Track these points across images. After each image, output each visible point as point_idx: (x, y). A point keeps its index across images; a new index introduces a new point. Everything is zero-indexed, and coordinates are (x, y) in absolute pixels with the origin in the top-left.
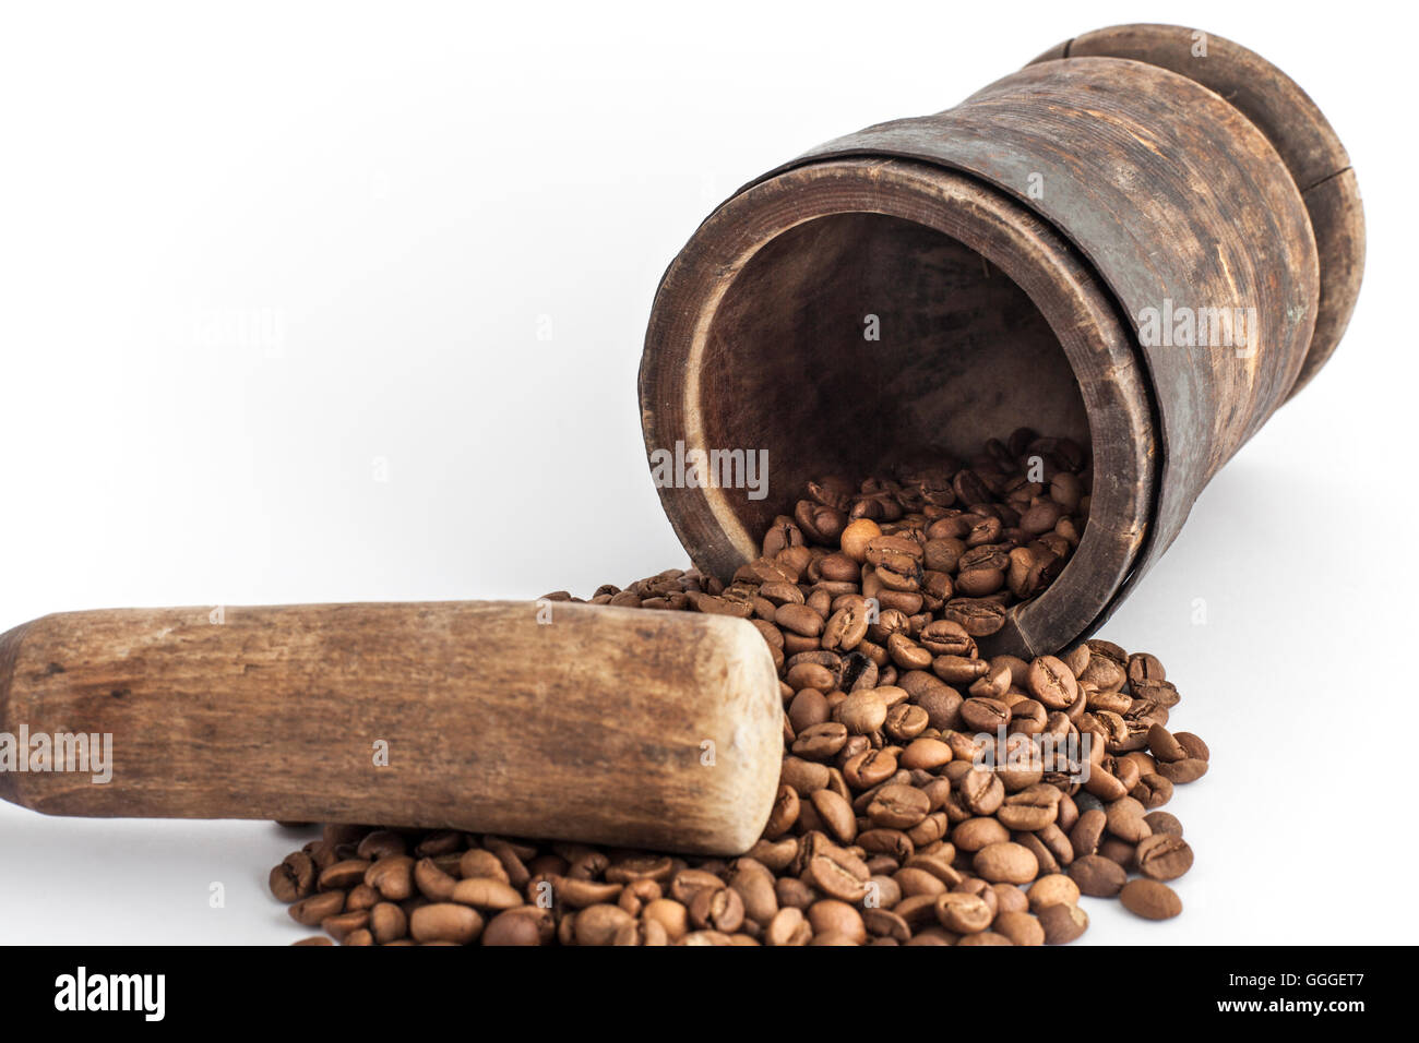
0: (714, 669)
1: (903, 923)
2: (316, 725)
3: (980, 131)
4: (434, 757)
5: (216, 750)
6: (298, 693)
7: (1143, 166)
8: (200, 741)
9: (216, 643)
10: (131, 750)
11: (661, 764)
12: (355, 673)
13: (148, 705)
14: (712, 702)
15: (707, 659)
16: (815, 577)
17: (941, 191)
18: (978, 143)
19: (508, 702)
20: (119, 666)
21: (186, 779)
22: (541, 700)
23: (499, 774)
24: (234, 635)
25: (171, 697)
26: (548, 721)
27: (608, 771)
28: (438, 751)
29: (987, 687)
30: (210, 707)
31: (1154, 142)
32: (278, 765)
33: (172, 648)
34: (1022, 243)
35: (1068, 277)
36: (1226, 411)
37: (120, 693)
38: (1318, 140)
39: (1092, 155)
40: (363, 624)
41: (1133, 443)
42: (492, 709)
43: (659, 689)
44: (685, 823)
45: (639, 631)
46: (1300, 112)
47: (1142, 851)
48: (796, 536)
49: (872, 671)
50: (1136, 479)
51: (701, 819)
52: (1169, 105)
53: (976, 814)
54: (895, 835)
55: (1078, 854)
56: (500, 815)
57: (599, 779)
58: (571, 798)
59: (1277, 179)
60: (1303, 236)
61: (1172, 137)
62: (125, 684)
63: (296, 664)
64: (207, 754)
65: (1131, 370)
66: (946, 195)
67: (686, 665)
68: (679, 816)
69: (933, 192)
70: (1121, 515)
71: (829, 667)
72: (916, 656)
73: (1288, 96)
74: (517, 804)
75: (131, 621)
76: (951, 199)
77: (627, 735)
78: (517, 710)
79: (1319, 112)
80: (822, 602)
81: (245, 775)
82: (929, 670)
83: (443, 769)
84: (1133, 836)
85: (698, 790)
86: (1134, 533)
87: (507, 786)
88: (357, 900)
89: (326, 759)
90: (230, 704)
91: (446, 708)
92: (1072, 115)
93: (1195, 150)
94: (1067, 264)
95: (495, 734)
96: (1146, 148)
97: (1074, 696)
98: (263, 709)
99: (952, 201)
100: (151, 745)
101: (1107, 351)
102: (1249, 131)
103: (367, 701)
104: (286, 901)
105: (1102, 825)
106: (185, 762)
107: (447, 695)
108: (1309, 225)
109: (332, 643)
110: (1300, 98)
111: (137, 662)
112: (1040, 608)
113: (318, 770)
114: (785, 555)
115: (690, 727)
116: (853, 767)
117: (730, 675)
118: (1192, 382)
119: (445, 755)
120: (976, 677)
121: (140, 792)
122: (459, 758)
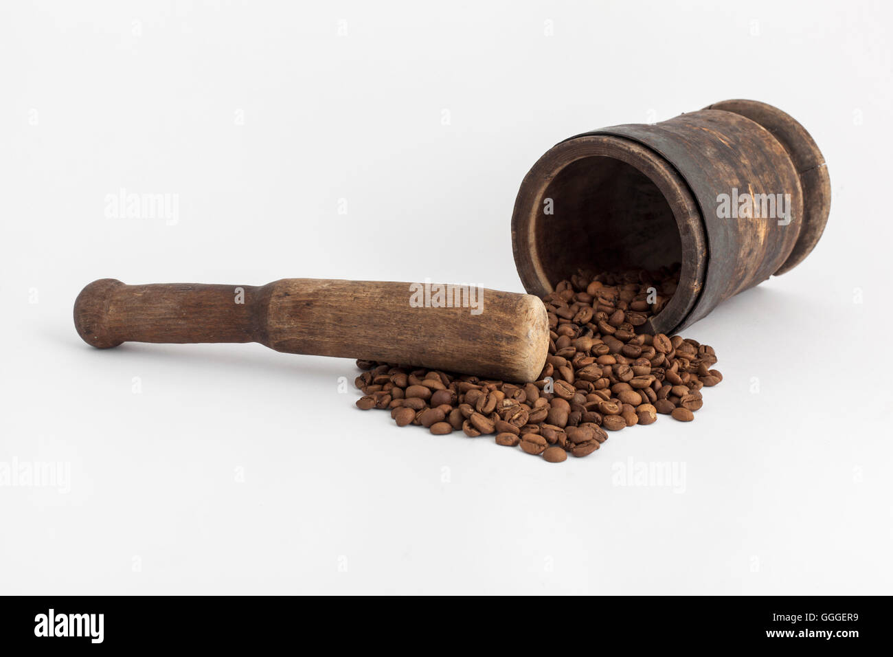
0: (523, 310)
1: (585, 409)
2: (377, 320)
3: (652, 130)
4: (419, 334)
5: (341, 326)
6: (372, 308)
7: (720, 150)
8: (336, 323)
9: (344, 290)
10: (311, 324)
11: (501, 341)
12: (393, 302)
13: (319, 309)
14: (521, 321)
15: (521, 306)
16: (575, 300)
17: (629, 148)
18: (648, 133)
19: (447, 316)
20: (309, 295)
21: (329, 337)
22: (459, 316)
23: (442, 342)
24: (351, 288)
25: (327, 307)
26: (461, 323)
27: (481, 343)
28: (420, 332)
29: (635, 341)
30: (340, 311)
31: (728, 142)
32: (363, 334)
33: (328, 290)
34: (658, 169)
35: (675, 184)
36: (747, 250)
37: (309, 304)
38: (810, 151)
39: (698, 143)
40: (397, 287)
41: (696, 250)
42: (441, 318)
43: (502, 315)
44: (508, 366)
45: (497, 296)
46: (804, 140)
47: (682, 400)
48: (569, 286)
49: (591, 333)
50: (697, 264)
51: (515, 364)
52: (740, 129)
53: (621, 381)
54: (588, 383)
55: (658, 399)
56: (441, 359)
57: (478, 346)
58: (467, 353)
59: (784, 163)
60: (795, 188)
61: (737, 141)
62: (311, 301)
63: (372, 298)
64: (338, 328)
65: (698, 221)
66: (631, 150)
67: (513, 308)
68: (506, 363)
69: (627, 148)
70: (690, 278)
71: (574, 330)
72: (609, 329)
73: (799, 132)
74: (448, 354)
75: (315, 282)
76: (633, 151)
77: (489, 330)
78: (450, 319)
79: (813, 140)
80: (575, 308)
81: (350, 337)
82: (613, 335)
83: (422, 339)
84: (680, 394)
85: (513, 353)
86: (696, 286)
87: (444, 347)
88: (386, 387)
89: (380, 332)
90: (348, 310)
91: (425, 316)
92: (695, 129)
93: (747, 147)
94: (674, 179)
95: (441, 327)
96: (724, 144)
97: (670, 350)
98: (360, 313)
99: (633, 152)
100: (318, 323)
101: (688, 212)
102: (775, 143)
103: (396, 312)
104: (360, 389)
105: (669, 389)
106: (330, 330)
107: (426, 312)
108: (799, 184)
109: (386, 292)
110: (804, 134)
111: (316, 294)
112: (660, 316)
113: (377, 336)
114: (564, 293)
115: (512, 329)
116: (576, 360)
117: (529, 312)
118: (726, 231)
119: (423, 334)
120: (630, 339)
121: (312, 341)
122: (428, 335)
